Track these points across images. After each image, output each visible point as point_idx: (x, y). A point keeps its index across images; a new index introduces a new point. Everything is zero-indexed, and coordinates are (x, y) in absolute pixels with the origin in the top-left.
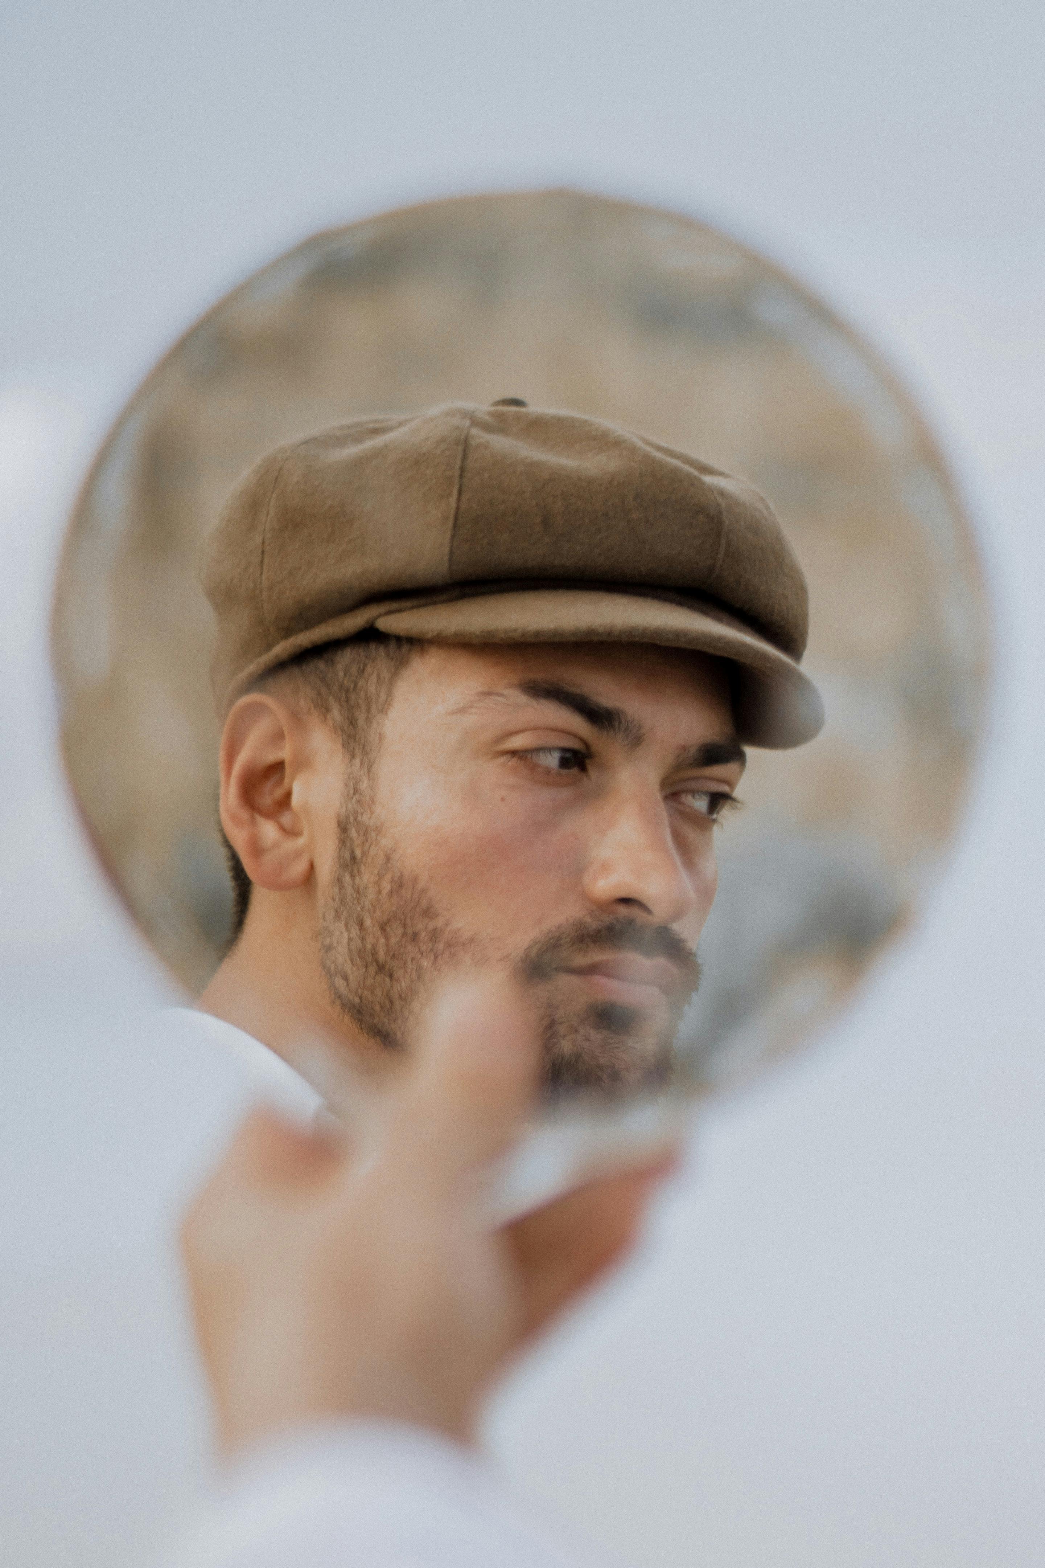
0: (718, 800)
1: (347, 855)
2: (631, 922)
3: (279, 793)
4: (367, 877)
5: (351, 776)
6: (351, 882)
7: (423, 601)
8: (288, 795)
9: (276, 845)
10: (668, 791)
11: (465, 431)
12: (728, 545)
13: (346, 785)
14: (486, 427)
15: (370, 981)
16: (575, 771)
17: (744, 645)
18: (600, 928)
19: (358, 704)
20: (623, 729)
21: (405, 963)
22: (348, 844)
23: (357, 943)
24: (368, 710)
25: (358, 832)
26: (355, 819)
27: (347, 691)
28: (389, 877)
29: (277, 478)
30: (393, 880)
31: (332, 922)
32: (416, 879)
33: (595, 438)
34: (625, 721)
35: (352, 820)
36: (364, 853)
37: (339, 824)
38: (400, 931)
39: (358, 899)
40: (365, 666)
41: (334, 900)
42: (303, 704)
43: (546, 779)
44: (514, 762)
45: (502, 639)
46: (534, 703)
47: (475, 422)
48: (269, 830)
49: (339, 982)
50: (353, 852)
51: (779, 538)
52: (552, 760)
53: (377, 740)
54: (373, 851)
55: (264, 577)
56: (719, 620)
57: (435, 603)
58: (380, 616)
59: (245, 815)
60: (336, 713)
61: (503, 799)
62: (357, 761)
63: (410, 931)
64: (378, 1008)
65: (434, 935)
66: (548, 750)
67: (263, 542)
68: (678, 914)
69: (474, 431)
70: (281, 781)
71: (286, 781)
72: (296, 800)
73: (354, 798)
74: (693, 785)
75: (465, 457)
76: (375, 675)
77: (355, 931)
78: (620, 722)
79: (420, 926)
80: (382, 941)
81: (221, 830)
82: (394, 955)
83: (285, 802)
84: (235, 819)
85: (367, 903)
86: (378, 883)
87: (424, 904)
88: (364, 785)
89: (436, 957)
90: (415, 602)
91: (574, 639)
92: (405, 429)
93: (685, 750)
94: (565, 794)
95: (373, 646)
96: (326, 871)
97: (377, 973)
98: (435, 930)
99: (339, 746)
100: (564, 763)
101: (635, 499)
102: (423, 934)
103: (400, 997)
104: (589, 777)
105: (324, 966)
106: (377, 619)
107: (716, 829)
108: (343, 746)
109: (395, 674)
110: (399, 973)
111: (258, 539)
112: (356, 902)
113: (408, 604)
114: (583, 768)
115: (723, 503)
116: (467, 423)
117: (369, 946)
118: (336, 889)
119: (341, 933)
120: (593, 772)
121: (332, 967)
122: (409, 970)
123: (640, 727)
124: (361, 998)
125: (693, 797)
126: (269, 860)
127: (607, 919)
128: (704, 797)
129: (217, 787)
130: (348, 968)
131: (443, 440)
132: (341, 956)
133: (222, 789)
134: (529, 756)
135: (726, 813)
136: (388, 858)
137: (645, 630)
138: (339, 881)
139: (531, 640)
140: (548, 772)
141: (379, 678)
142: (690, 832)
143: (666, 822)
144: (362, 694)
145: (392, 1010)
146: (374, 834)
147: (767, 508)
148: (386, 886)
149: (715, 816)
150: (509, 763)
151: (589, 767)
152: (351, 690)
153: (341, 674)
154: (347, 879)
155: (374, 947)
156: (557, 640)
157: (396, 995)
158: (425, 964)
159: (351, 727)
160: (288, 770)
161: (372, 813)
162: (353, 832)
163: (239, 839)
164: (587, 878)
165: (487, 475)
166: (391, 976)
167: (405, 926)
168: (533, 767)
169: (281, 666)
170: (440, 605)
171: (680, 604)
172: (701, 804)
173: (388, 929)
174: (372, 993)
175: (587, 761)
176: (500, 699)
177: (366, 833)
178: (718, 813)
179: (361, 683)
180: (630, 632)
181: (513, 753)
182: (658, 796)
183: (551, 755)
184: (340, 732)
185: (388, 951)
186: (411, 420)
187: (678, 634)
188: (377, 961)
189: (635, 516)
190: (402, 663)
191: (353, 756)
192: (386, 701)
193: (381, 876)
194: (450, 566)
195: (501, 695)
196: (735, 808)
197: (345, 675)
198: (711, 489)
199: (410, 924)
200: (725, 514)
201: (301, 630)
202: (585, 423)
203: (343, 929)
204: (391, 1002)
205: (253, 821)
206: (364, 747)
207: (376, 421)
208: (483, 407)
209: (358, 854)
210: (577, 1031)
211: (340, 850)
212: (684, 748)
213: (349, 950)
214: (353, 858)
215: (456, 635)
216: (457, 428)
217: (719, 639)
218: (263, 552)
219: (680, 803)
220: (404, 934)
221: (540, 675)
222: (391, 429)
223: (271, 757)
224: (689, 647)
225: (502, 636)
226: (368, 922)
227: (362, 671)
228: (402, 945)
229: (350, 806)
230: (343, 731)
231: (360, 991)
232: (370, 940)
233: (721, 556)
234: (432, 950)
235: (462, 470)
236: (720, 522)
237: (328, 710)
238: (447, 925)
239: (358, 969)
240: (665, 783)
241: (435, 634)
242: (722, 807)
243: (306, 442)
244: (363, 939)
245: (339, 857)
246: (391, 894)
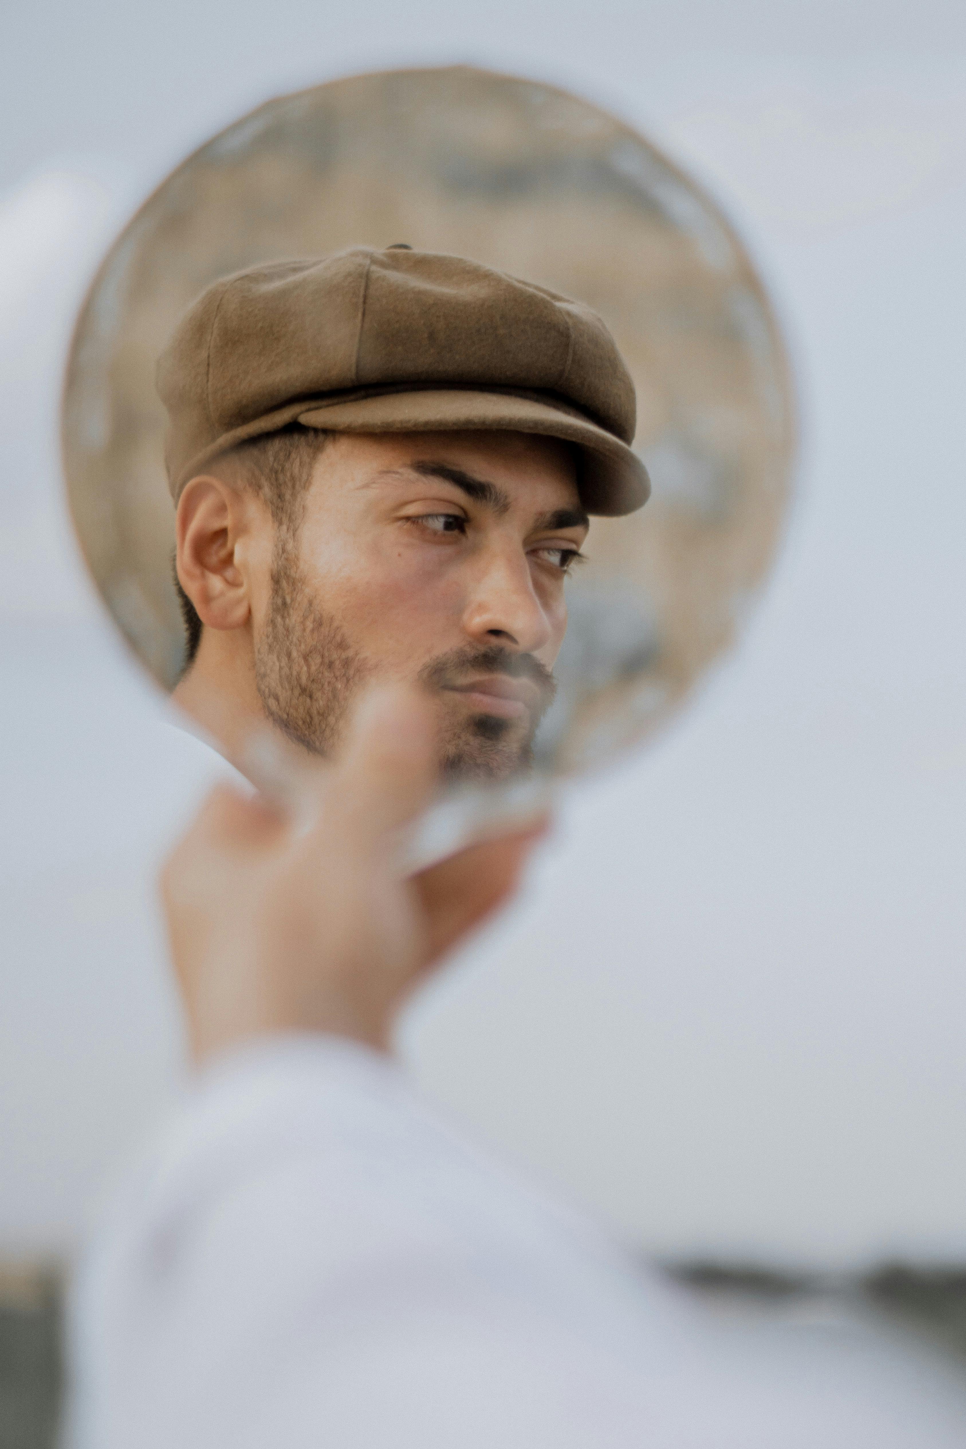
0: (568, 555)
1: (279, 601)
2: (501, 650)
3: (223, 553)
4: (294, 618)
5: (280, 539)
6: (282, 623)
7: (335, 401)
8: (231, 555)
9: (222, 594)
10: (529, 548)
11: (367, 268)
12: (575, 353)
13: (276, 546)
14: (383, 265)
15: (295, 701)
16: (456, 532)
17: (588, 431)
18: (477, 655)
19: (285, 482)
20: (494, 498)
21: (322, 686)
22: (280, 592)
23: (286, 670)
24: (294, 487)
25: (288, 583)
26: (285, 574)
27: (276, 472)
28: (312, 617)
29: (218, 306)
30: (314, 621)
31: (266, 655)
32: (332, 619)
33: (468, 272)
34: (495, 492)
35: (282, 574)
36: (293, 600)
37: (273, 577)
38: (318, 660)
39: (288, 637)
40: (290, 454)
41: (268, 637)
42: (240, 484)
43: (433, 539)
44: (408, 525)
45: (398, 428)
46: (423, 479)
47: (374, 261)
48: (216, 583)
49: (272, 702)
50: (284, 599)
51: (613, 350)
52: (438, 524)
53: (301, 510)
54: (299, 599)
55: (210, 383)
56: (568, 413)
57: (345, 402)
58: (302, 413)
59: (197, 571)
60: (267, 490)
61: (399, 555)
62: (284, 527)
63: (327, 661)
64: (300, 723)
65: (347, 663)
66: (437, 516)
67: (209, 356)
68: (539, 643)
69: (374, 268)
70: (224, 544)
71: (229, 544)
72: (237, 558)
73: (283, 557)
74: (548, 544)
75: (367, 287)
76: (298, 460)
77: (284, 661)
78: (491, 494)
79: (335, 656)
80: (305, 669)
81: (178, 584)
82: (313, 680)
83: (228, 560)
84: (189, 574)
85: (295, 640)
86: (303, 623)
87: (338, 638)
88: (290, 546)
89: (348, 680)
90: (330, 402)
91: (455, 428)
92: (321, 266)
93: (542, 516)
94: (449, 550)
95: (296, 437)
96: (260, 616)
97: (300, 695)
98: (347, 658)
99: (269, 516)
100: (448, 526)
101: (501, 318)
102: (337, 662)
103: (319, 713)
104: (467, 537)
105: (259, 689)
106: (299, 415)
107: (566, 578)
108: (273, 516)
109: (314, 458)
110: (318, 695)
111: (204, 354)
112: (286, 639)
113: (324, 403)
114: (462, 530)
115: (570, 322)
116: (368, 262)
117: (295, 673)
118: (270, 629)
119: (274, 663)
120: (470, 533)
121: (267, 690)
122: (326, 692)
123: (506, 497)
124: (288, 715)
125: (549, 553)
126: (216, 606)
127: (482, 649)
128: (557, 553)
129: (175, 548)
130: (279, 691)
131: (349, 274)
132: (273, 680)
133: (178, 552)
134: (420, 521)
135: (573, 566)
136: (311, 603)
137: (511, 420)
138: (273, 622)
139: (422, 429)
140: (435, 533)
141: (301, 463)
142: (545, 580)
143: (528, 572)
144: (288, 474)
145: (311, 724)
146: (299, 585)
147: (604, 326)
148: (309, 625)
149: (565, 568)
150: (405, 527)
151: (467, 529)
152: (280, 471)
153: (271, 459)
154: (279, 620)
155: (299, 674)
156: (442, 428)
157: (315, 712)
158: (340, 686)
159: (279, 500)
160: (230, 535)
161: (297, 568)
162: (284, 584)
163: (192, 590)
164: (465, 617)
165: (384, 301)
166: (311, 697)
167: (323, 656)
168: (424, 530)
169: (223, 453)
170: (349, 404)
171: (537, 400)
172: (555, 559)
173: (310, 659)
174: (297, 710)
175: (465, 524)
176: (397, 476)
177: (294, 584)
178: (568, 566)
179: (287, 465)
180: (499, 422)
181: (408, 518)
182: (521, 551)
183: (438, 520)
184: (270, 505)
185: (309, 676)
186: (321, 261)
187: (536, 423)
188: (300, 686)
189: (501, 331)
190: (318, 449)
191: (281, 523)
192: (307, 479)
193: (305, 618)
194: (357, 373)
195: (397, 473)
196: (581, 562)
197: (275, 460)
198: (560, 311)
199: (327, 654)
200: (571, 330)
201: (239, 425)
202: (460, 260)
203: (275, 659)
204: (311, 718)
205: (203, 576)
206: (290, 517)
207: (295, 262)
208: (380, 251)
209: (288, 600)
210: (459, 737)
211: (273, 598)
212: (541, 514)
213: (280, 676)
214: (284, 603)
215: (363, 426)
216: (360, 265)
217: (569, 427)
218: (208, 365)
219: (538, 557)
220: (322, 663)
221: (427, 457)
222: (308, 268)
223: (217, 525)
224: (545, 433)
225: (399, 426)
226: (295, 654)
227: (288, 456)
228: (320, 672)
229: (280, 563)
230: (272, 503)
231: (287, 708)
232: (296, 668)
233: (569, 362)
234: (344, 675)
235: (365, 297)
236: (568, 336)
237: (260, 487)
238: (357, 654)
239: (286, 691)
240: (526, 542)
241: (346, 425)
242: (571, 561)
243: (242, 278)
244: (290, 668)
245: (273, 604)
246: (312, 631)
